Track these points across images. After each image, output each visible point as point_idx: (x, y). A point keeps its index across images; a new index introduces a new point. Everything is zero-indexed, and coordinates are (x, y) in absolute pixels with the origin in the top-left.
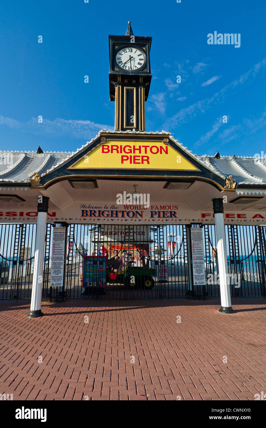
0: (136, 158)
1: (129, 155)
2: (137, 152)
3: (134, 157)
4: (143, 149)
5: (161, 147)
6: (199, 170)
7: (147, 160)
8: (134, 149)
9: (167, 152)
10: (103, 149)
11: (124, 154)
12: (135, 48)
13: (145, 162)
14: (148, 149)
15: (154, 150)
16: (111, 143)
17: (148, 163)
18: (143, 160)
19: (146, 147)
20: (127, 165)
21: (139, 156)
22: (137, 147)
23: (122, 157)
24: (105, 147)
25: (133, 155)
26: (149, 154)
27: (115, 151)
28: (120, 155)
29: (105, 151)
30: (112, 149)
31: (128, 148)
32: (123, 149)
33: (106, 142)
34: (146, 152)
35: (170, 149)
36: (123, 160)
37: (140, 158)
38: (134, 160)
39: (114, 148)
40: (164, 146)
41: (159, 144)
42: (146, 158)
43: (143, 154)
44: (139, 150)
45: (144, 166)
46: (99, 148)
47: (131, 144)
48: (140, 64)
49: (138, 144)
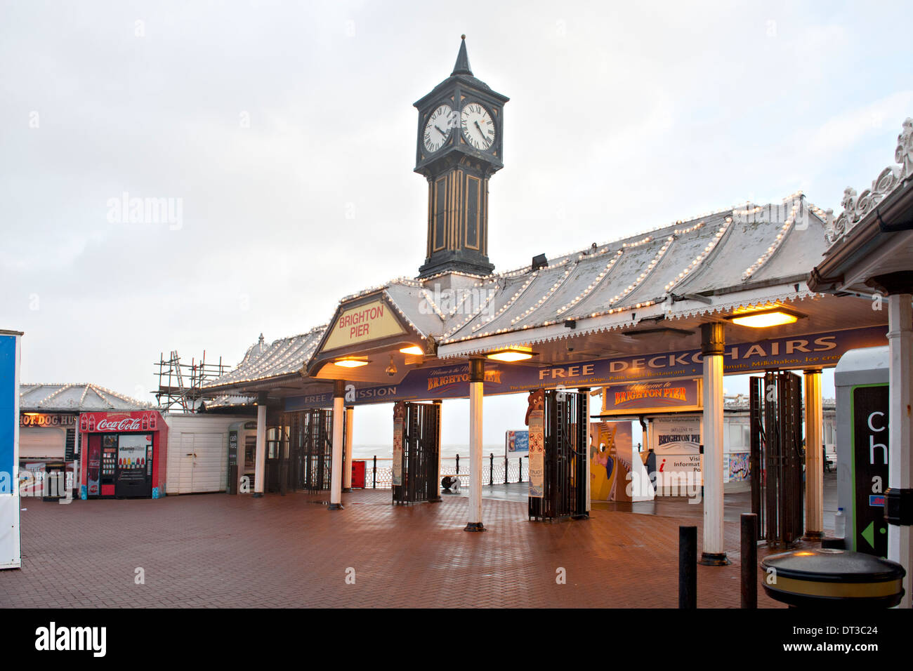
0: (361, 328)
1: (356, 326)
2: (362, 319)
3: (359, 326)
4: (366, 313)
5: (379, 308)
6: (405, 332)
7: (367, 330)
8: (360, 317)
9: (382, 315)
10: (341, 323)
11: (353, 326)
13: (365, 332)
14: (369, 313)
15: (373, 314)
16: (345, 314)
18: (365, 330)
19: (367, 311)
20: (354, 340)
21: (362, 326)
22: (361, 314)
23: (352, 329)
24: (342, 320)
25: (358, 324)
26: (370, 320)
27: (347, 323)
28: (351, 327)
29: (342, 325)
30: (346, 321)
31: (356, 317)
32: (352, 319)
34: (367, 319)
35: (386, 311)
36: (352, 333)
38: (358, 331)
39: (348, 319)
40: (381, 306)
42: (366, 327)
43: (365, 322)
44: (363, 317)
45: (365, 337)
46: (339, 322)
47: (359, 310)
48: (447, 132)
49: (362, 310)
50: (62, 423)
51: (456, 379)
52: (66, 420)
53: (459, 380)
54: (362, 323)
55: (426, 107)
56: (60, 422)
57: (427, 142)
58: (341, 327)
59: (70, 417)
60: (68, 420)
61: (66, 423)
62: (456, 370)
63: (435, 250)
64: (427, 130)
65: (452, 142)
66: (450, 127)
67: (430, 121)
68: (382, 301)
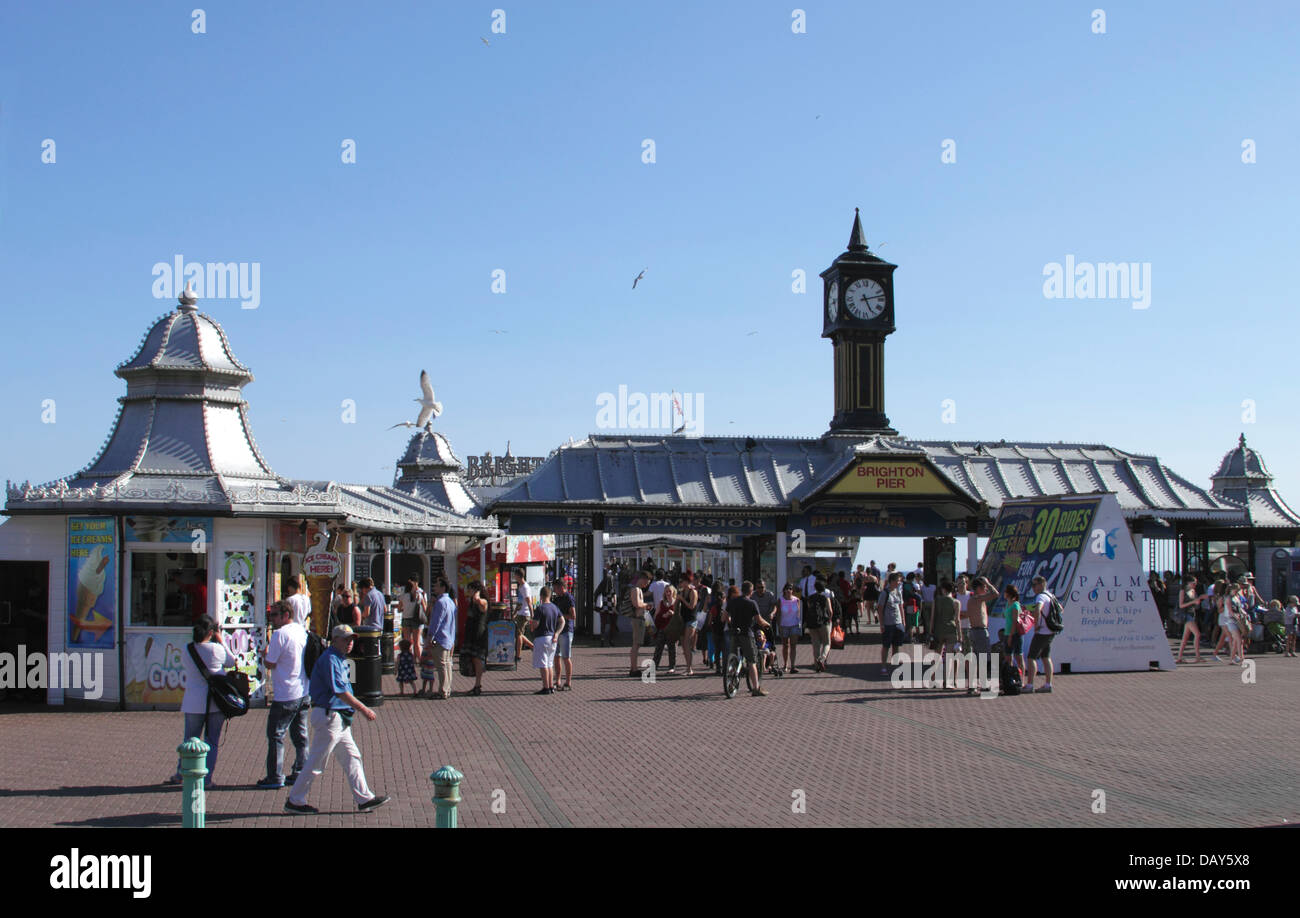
0: (892, 481)
1: (885, 478)
2: (893, 474)
3: (890, 480)
4: (898, 471)
5: (917, 468)
6: (954, 494)
7: (903, 484)
8: (890, 471)
9: (922, 475)
10: (859, 471)
11: (880, 477)
12: (872, 279)
13: (901, 486)
14: (904, 470)
15: (910, 472)
16: (866, 465)
17: (904, 486)
18: (898, 484)
19: (901, 469)
20: (884, 490)
21: (894, 479)
22: (893, 469)
23: (878, 480)
24: (861, 469)
25: (888, 477)
26: (905, 477)
27: (871, 474)
28: (876, 478)
29: (862, 473)
30: (868, 472)
31: (884, 470)
32: (878, 471)
33: (861, 463)
34: (901, 475)
35: (926, 472)
36: (879, 484)
37: (896, 481)
38: (888, 484)
39: (870, 469)
40: (920, 468)
41: (914, 465)
42: (901, 481)
43: (899, 477)
44: (895, 472)
45: (900, 490)
46: (855, 470)
47: (887, 465)
48: (878, 307)
49: (894, 465)
54: (892, 476)
55: (850, 272)
58: (859, 475)
66: (882, 304)
67: (853, 286)
68: (922, 464)
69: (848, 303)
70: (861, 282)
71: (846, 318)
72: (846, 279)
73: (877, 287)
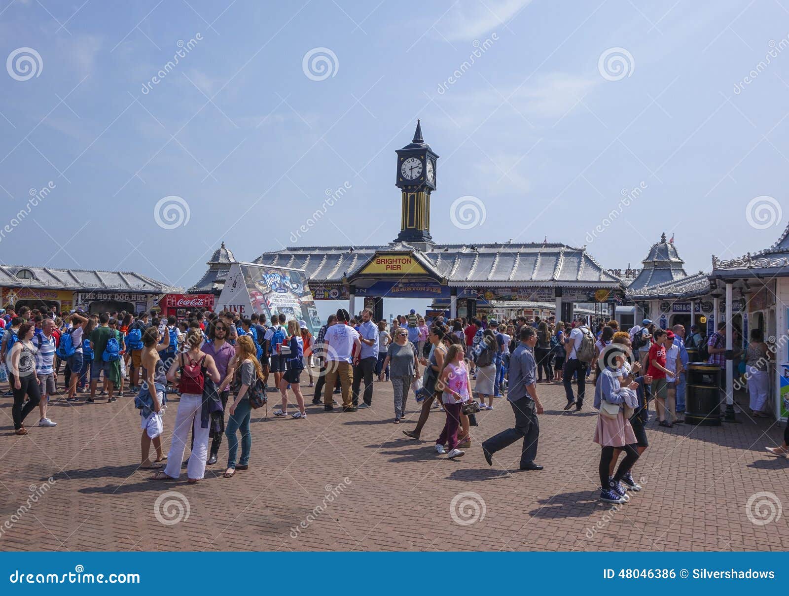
0: (394, 266)
1: (390, 265)
4: (398, 261)
6: (427, 273)
8: (393, 261)
9: (410, 263)
10: (377, 261)
11: (387, 264)
12: (417, 157)
13: (399, 269)
14: (401, 260)
15: (404, 261)
16: (381, 258)
17: (400, 269)
19: (399, 259)
20: (389, 271)
21: (396, 265)
22: (395, 260)
24: (379, 260)
25: (392, 264)
26: (401, 264)
28: (386, 265)
29: (379, 262)
30: (382, 262)
31: (390, 260)
32: (387, 261)
33: (378, 257)
34: (399, 263)
35: (413, 261)
36: (387, 268)
37: (396, 267)
38: (392, 268)
39: (383, 260)
40: (409, 259)
41: (407, 257)
42: (399, 266)
43: (398, 264)
44: (396, 261)
45: (398, 271)
46: (375, 261)
47: (392, 257)
48: (418, 172)
49: (395, 258)
50: (132, 299)
51: (412, 289)
52: (135, 297)
53: (414, 289)
55: (404, 155)
56: (131, 298)
57: (404, 173)
58: (377, 263)
59: (138, 296)
60: (136, 297)
61: (135, 299)
62: (412, 285)
63: (408, 227)
64: (403, 167)
65: (422, 179)
66: (421, 171)
67: (406, 163)
68: (410, 256)
69: (403, 172)
70: (410, 159)
71: (401, 180)
72: (402, 159)
73: (419, 161)
